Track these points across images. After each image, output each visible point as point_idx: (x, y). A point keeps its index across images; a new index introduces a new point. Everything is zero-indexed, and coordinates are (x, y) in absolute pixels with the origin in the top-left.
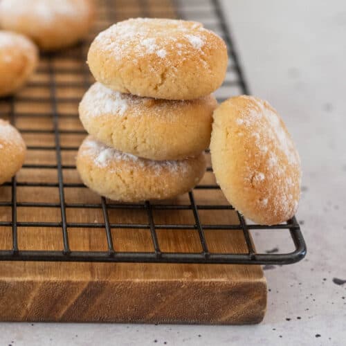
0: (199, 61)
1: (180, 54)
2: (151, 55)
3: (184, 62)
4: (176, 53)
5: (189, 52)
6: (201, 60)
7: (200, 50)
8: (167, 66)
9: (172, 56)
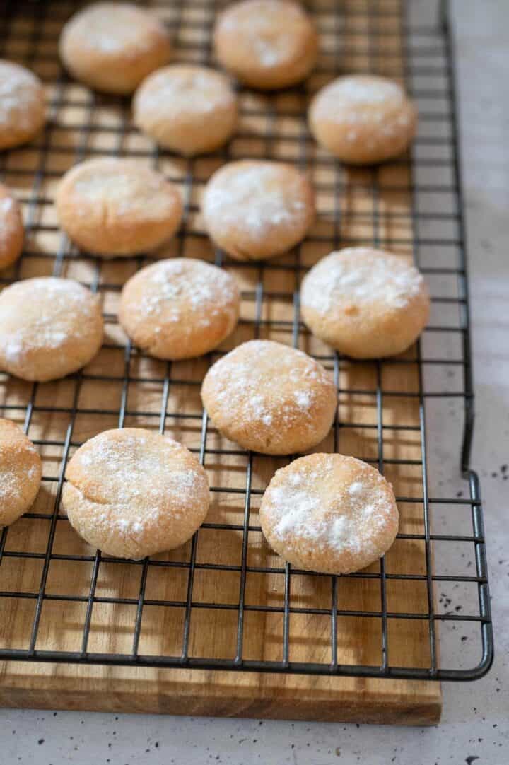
0: (303, 426)
1: (286, 420)
2: (257, 421)
3: (289, 429)
4: (282, 419)
5: (295, 417)
6: (306, 424)
7: (307, 413)
8: (272, 434)
9: (278, 423)
